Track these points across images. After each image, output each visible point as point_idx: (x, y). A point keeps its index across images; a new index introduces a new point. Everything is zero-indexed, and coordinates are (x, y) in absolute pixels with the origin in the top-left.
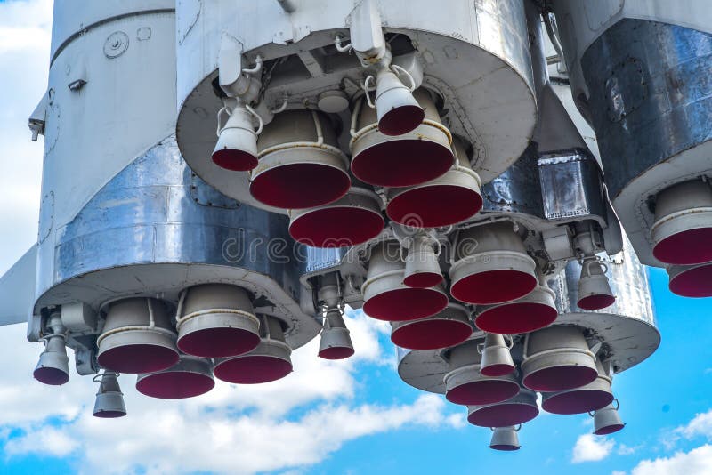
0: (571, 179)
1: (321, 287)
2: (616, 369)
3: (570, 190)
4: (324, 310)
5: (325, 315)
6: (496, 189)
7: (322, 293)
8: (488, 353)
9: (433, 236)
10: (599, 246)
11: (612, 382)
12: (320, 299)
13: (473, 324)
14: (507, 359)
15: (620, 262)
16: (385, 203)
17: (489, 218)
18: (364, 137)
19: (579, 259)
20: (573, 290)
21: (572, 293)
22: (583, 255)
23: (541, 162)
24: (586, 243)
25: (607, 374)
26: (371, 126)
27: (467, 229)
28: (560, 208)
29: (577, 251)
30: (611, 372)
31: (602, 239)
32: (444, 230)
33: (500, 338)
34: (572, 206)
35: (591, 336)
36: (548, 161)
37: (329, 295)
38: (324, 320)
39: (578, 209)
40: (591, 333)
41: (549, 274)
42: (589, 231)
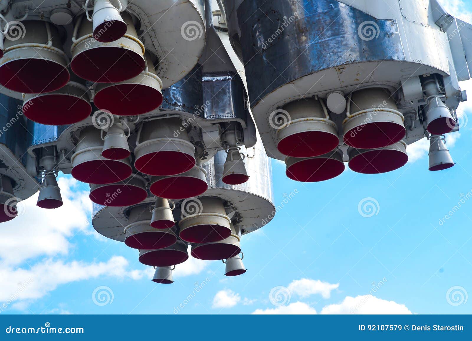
0: (224, 92)
1: (42, 157)
2: (243, 232)
3: (223, 100)
4: (43, 173)
5: (43, 176)
6: (171, 95)
7: (43, 160)
8: (157, 212)
9: (125, 124)
10: (240, 140)
11: (240, 239)
12: (41, 165)
13: (148, 190)
14: (170, 216)
15: (252, 156)
16: (93, 95)
17: (165, 115)
18: (82, 43)
19: (225, 149)
20: (219, 173)
21: (218, 174)
22: (228, 146)
23: (204, 79)
24: (231, 138)
25: (237, 234)
26: (88, 35)
27: (149, 121)
28: (215, 111)
29: (224, 144)
30: (240, 233)
31: (242, 136)
32: (133, 121)
33: (166, 202)
34: (223, 111)
35: (229, 206)
36: (210, 78)
37: (47, 163)
38: (43, 179)
39: (228, 113)
40: (229, 204)
41: (203, 159)
42: (234, 130)
